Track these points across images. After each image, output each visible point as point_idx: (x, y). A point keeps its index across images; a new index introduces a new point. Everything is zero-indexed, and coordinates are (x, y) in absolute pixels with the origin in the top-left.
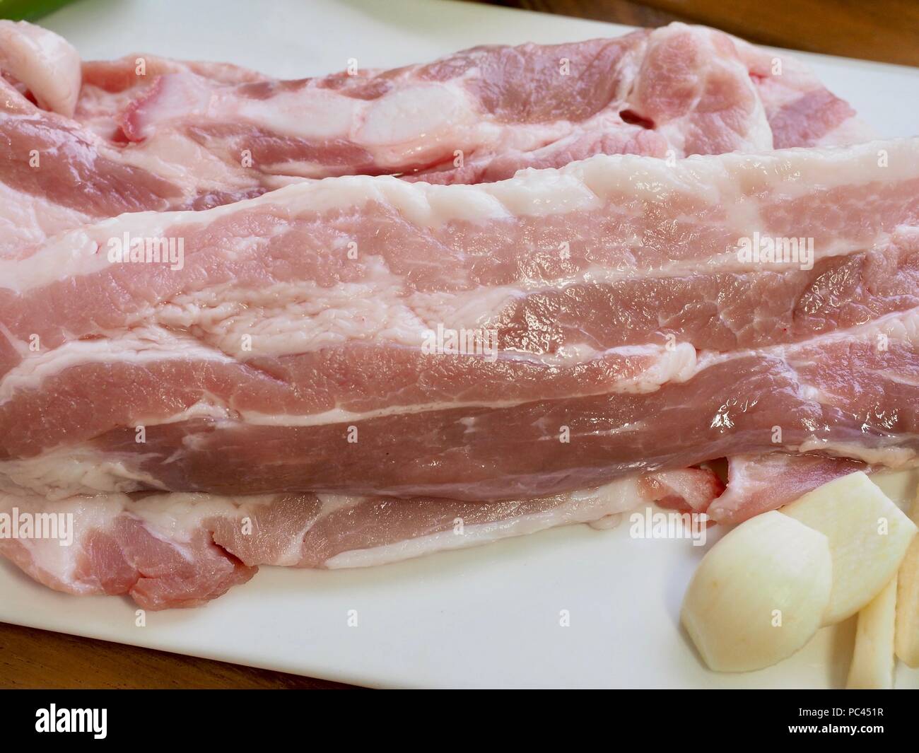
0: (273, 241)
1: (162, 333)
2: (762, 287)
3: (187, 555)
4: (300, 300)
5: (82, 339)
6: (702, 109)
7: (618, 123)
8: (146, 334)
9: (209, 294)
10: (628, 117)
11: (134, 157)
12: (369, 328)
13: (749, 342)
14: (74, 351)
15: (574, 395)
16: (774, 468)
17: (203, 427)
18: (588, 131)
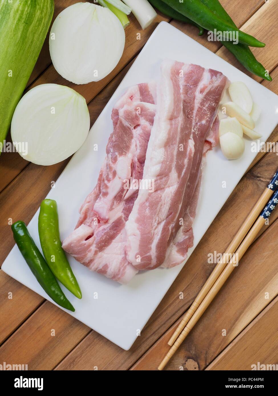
0: (149, 206)
1: (156, 230)
2: (184, 123)
3: (187, 237)
4: (161, 205)
5: (151, 244)
7: (136, 131)
8: (156, 233)
9: (154, 220)
10: (135, 128)
11: (111, 221)
12: (170, 196)
13: (191, 129)
14: (154, 246)
15: (191, 164)
16: (212, 133)
17: (172, 229)
18: (136, 137)
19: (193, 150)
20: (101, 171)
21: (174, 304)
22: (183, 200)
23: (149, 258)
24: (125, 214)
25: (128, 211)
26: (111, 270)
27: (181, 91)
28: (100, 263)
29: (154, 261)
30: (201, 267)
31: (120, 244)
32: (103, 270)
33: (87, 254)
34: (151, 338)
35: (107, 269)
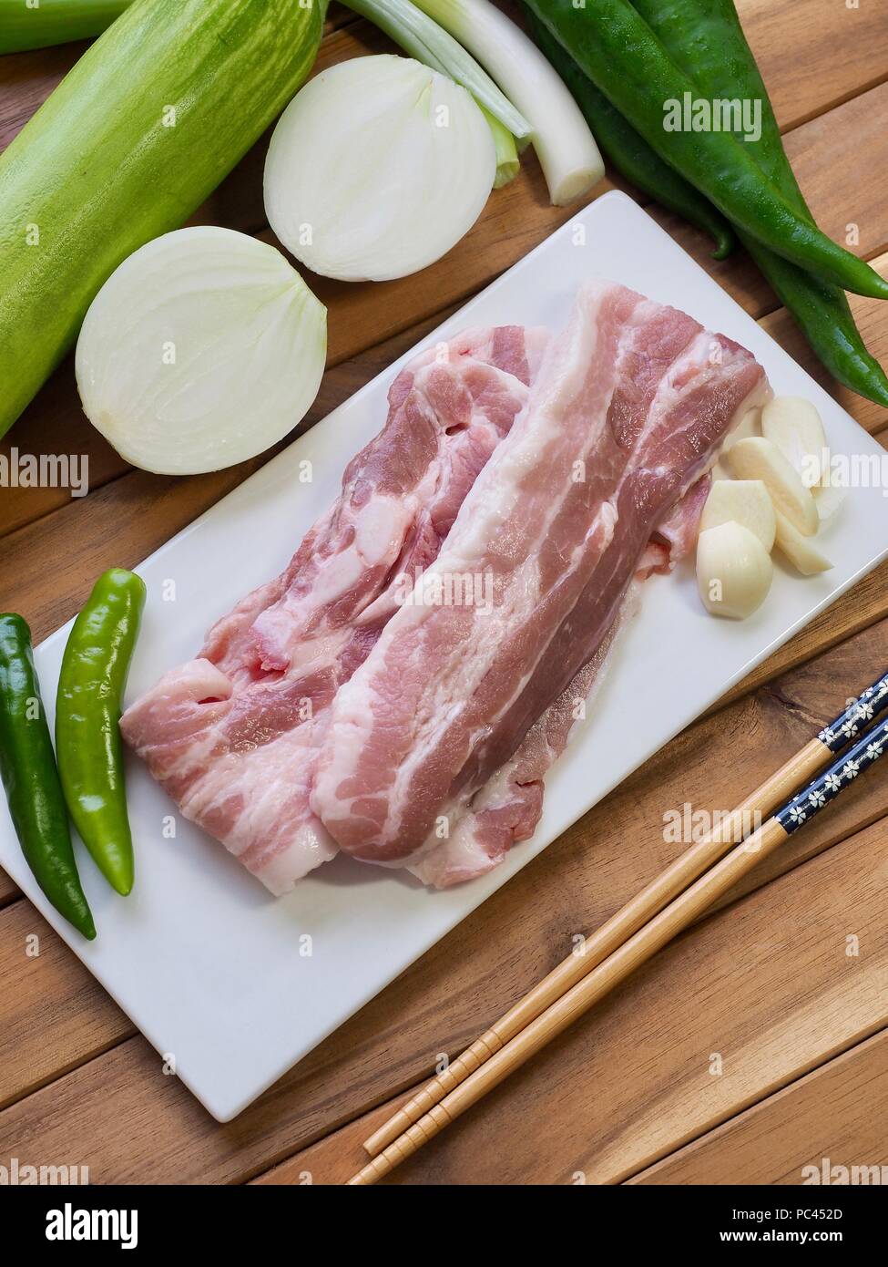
0: (426, 641)
1: (426, 727)
3: (521, 801)
4: (465, 652)
5: (400, 764)
6: (475, 396)
7: (452, 439)
8: (422, 734)
10: (449, 432)
11: (295, 674)
12: (501, 635)
13: (619, 475)
14: (405, 772)
15: (592, 572)
16: (679, 516)
17: (481, 744)
18: (446, 456)
19: (609, 534)
20: (313, 533)
21: (422, 1027)
22: (537, 667)
23: (380, 810)
24: (345, 665)
25: (354, 659)
26: (249, 816)
27: (618, 363)
28: (221, 787)
29: (392, 828)
30: (541, 932)
31: (301, 751)
32: (224, 812)
33: (190, 745)
34: (314, 1117)
35: (239, 812)
